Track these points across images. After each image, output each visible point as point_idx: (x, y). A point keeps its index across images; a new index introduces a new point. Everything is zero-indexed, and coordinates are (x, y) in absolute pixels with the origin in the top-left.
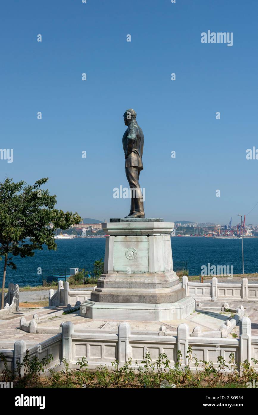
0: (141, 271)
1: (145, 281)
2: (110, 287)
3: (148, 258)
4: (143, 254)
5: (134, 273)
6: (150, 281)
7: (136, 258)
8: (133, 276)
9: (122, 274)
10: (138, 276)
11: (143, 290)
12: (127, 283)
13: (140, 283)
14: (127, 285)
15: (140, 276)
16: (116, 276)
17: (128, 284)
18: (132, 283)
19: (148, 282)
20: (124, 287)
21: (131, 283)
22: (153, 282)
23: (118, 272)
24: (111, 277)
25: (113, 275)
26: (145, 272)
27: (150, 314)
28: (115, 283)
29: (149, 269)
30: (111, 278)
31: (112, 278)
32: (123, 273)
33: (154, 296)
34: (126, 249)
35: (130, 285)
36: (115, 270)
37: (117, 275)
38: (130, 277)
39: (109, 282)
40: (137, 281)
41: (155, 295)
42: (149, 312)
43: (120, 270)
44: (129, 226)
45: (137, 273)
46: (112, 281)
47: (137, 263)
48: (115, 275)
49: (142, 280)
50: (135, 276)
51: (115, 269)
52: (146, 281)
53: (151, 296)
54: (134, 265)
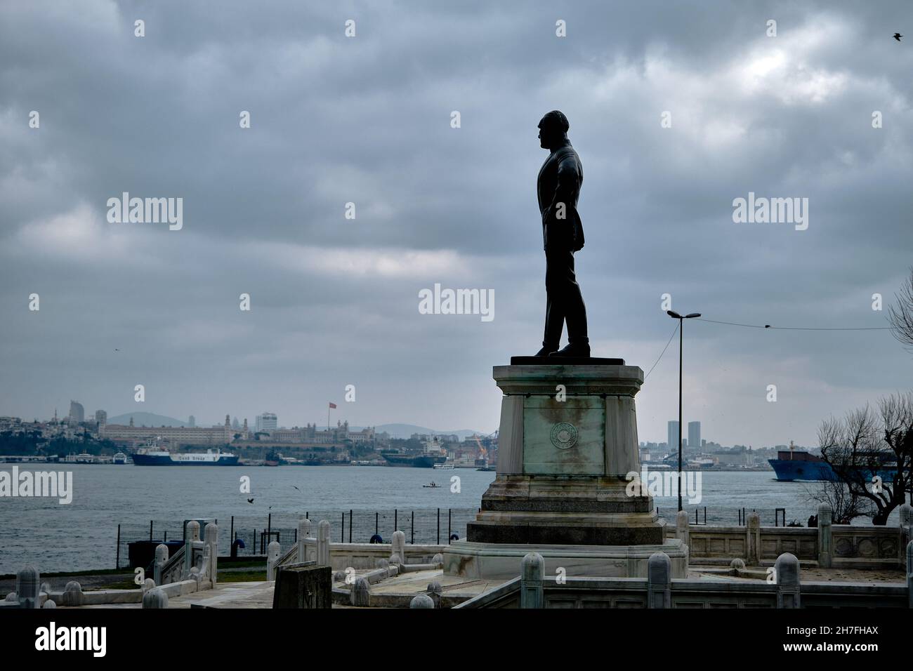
0: (585, 475)
1: (599, 496)
2: (517, 511)
3: (602, 445)
4: (590, 436)
5: (570, 480)
6: (609, 496)
7: (574, 445)
8: (570, 486)
9: (541, 480)
10: (581, 486)
11: (594, 516)
12: (557, 500)
13: (587, 500)
14: (557, 505)
15: (586, 486)
16: (529, 486)
17: (560, 504)
18: (568, 500)
19: (606, 498)
20: (550, 510)
21: (567, 502)
22: (616, 498)
23: (532, 476)
24: (518, 488)
25: (522, 483)
26: (595, 477)
27: (616, 566)
28: (529, 500)
29: (607, 471)
30: (517, 490)
31: (519, 490)
32: (545, 480)
33: (620, 529)
34: (552, 425)
35: (562, 505)
36: (527, 471)
37: (533, 483)
38: (561, 488)
39: (514, 498)
40: (580, 495)
41: (624, 526)
42: (614, 563)
43: (538, 471)
44: (560, 374)
45: (577, 480)
46: (520, 497)
47: (576, 458)
48: (527, 484)
49: (591, 494)
50: (574, 486)
51: (526, 469)
52: (602, 497)
53: (616, 528)
54: (571, 461)
